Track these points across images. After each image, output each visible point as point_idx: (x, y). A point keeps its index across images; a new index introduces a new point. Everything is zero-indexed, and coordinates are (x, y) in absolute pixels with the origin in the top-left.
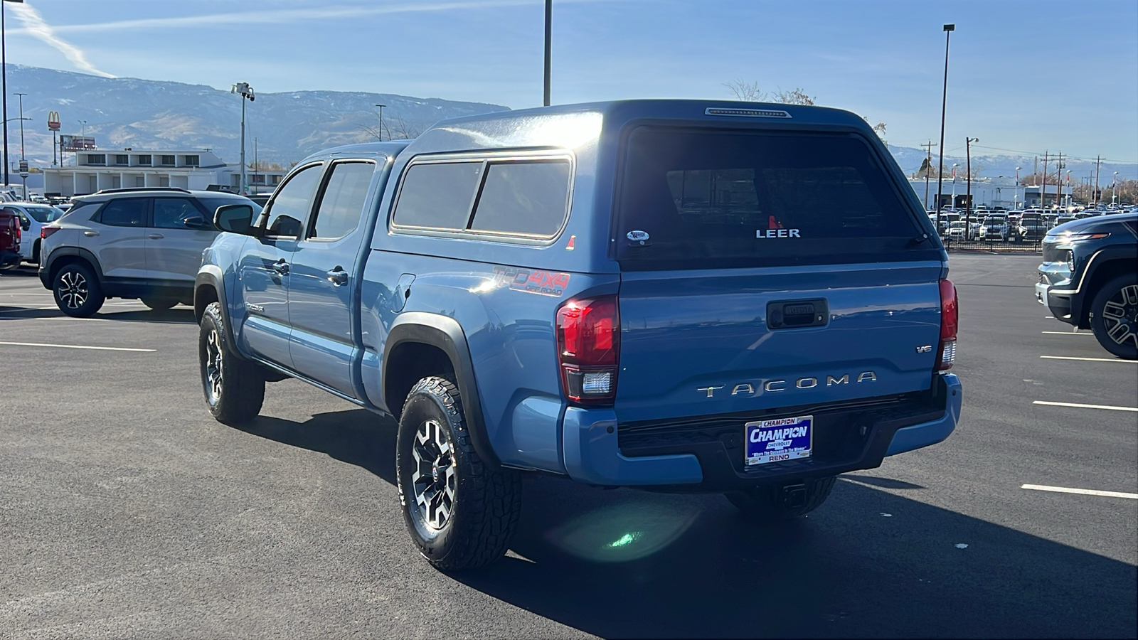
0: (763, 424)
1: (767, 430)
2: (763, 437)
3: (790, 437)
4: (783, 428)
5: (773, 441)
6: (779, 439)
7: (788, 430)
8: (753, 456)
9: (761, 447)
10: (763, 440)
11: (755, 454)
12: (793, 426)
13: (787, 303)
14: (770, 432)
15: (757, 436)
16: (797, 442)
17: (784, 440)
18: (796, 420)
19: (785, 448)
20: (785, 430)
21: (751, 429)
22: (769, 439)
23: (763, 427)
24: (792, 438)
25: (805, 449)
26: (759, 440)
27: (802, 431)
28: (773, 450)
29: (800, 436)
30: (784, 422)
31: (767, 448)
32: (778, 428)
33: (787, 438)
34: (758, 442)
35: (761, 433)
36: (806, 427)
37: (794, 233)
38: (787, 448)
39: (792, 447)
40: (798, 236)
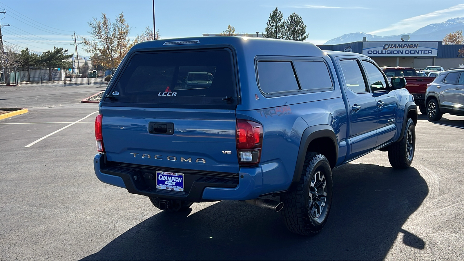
0: (163, 173)
1: (165, 176)
2: (163, 178)
3: (174, 181)
4: (172, 176)
5: (168, 181)
6: (170, 181)
7: (174, 178)
8: (160, 185)
9: (163, 182)
10: (164, 180)
11: (161, 185)
12: (176, 177)
13: (156, 123)
14: (166, 177)
15: (161, 177)
16: (178, 184)
17: (172, 182)
18: (176, 174)
19: (172, 185)
20: (172, 177)
21: (158, 174)
22: (166, 180)
23: (163, 174)
24: (175, 182)
25: (181, 188)
26: (162, 179)
27: (180, 180)
28: (168, 185)
29: (179, 181)
30: (172, 174)
31: (165, 183)
32: (170, 176)
33: (173, 181)
34: (161, 180)
35: (162, 176)
36: (181, 178)
37: (175, 94)
38: (174, 185)
39: (176, 185)
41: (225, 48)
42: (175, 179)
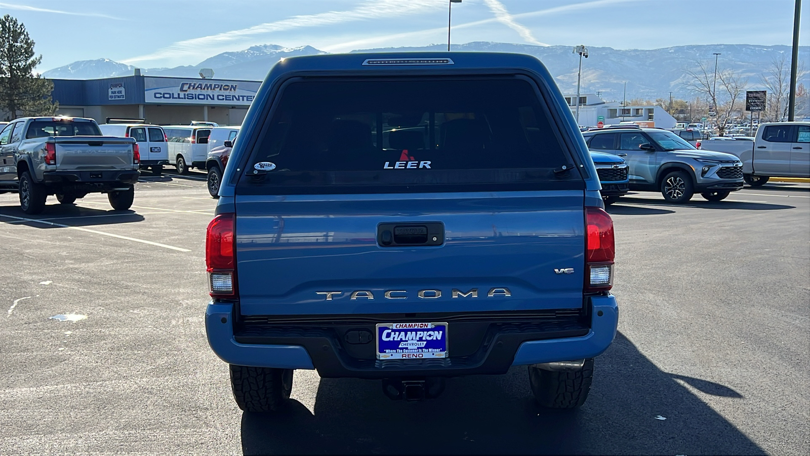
0: (394, 326)
1: (400, 331)
2: (395, 337)
3: (424, 339)
4: (416, 331)
5: (407, 341)
6: (412, 339)
7: (422, 333)
8: (385, 352)
9: (394, 345)
10: (395, 340)
11: (387, 351)
12: (428, 330)
13: (398, 225)
14: (403, 333)
15: (388, 335)
16: (431, 344)
17: (418, 341)
18: (430, 325)
19: (418, 348)
20: (418, 333)
21: (382, 330)
22: (401, 339)
23: (394, 328)
24: (426, 340)
25: (441, 351)
26: (391, 339)
27: (437, 335)
28: (407, 348)
29: (435, 339)
30: (418, 325)
31: (400, 346)
32: (411, 331)
33: (421, 339)
34: (390, 341)
35: (393, 333)
36: (441, 332)
37: (428, 164)
38: (421, 348)
39: (426, 347)
40: (429, 167)
41: (517, 76)
42: (425, 335)
